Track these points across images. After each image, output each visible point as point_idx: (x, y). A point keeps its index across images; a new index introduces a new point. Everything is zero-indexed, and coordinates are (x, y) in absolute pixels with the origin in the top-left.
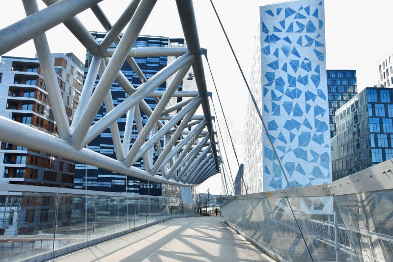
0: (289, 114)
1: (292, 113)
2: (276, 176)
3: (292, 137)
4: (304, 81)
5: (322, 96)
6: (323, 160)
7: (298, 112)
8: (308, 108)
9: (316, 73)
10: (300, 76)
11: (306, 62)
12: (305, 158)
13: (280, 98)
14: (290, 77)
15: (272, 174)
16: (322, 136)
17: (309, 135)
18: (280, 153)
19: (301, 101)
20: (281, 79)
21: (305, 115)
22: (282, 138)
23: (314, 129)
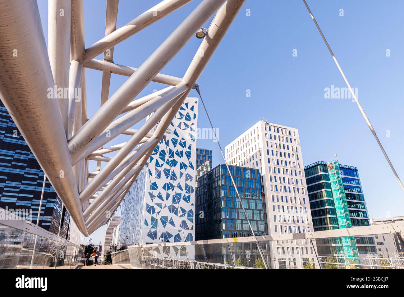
0: (167, 178)
1: (169, 178)
2: (152, 227)
3: (168, 196)
4: (180, 154)
5: (192, 167)
6: (189, 215)
7: (174, 177)
8: (181, 174)
9: (189, 150)
10: (177, 151)
11: (183, 141)
12: (176, 213)
13: (162, 165)
14: (170, 151)
15: (150, 226)
16: (189, 197)
17: (180, 195)
18: (157, 209)
19: (176, 169)
20: (163, 151)
21: (179, 180)
22: (160, 197)
23: (184, 191)
